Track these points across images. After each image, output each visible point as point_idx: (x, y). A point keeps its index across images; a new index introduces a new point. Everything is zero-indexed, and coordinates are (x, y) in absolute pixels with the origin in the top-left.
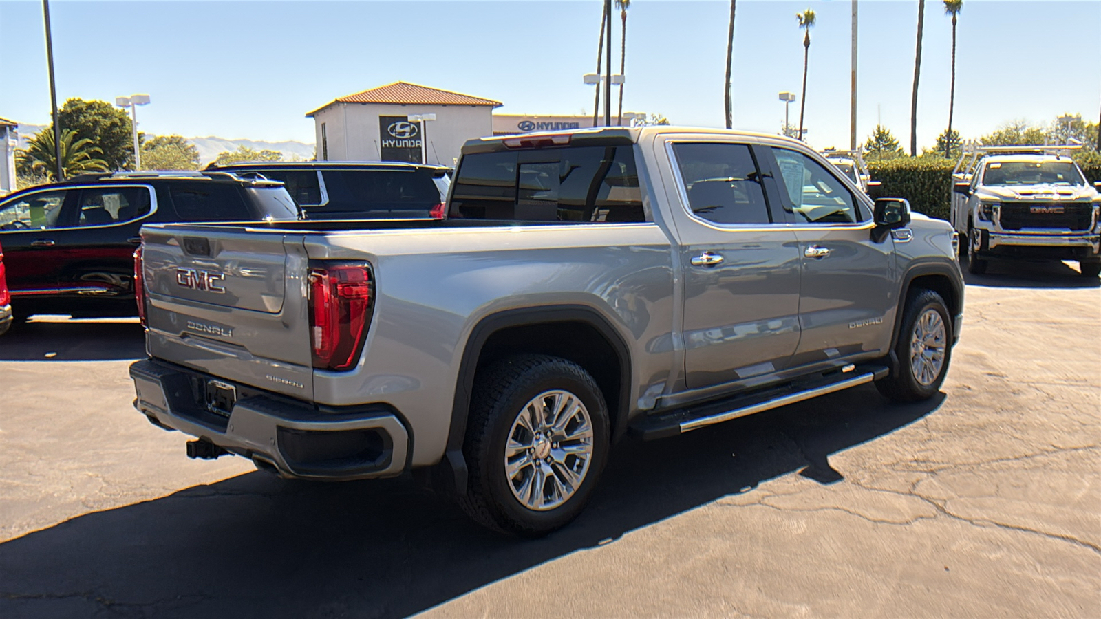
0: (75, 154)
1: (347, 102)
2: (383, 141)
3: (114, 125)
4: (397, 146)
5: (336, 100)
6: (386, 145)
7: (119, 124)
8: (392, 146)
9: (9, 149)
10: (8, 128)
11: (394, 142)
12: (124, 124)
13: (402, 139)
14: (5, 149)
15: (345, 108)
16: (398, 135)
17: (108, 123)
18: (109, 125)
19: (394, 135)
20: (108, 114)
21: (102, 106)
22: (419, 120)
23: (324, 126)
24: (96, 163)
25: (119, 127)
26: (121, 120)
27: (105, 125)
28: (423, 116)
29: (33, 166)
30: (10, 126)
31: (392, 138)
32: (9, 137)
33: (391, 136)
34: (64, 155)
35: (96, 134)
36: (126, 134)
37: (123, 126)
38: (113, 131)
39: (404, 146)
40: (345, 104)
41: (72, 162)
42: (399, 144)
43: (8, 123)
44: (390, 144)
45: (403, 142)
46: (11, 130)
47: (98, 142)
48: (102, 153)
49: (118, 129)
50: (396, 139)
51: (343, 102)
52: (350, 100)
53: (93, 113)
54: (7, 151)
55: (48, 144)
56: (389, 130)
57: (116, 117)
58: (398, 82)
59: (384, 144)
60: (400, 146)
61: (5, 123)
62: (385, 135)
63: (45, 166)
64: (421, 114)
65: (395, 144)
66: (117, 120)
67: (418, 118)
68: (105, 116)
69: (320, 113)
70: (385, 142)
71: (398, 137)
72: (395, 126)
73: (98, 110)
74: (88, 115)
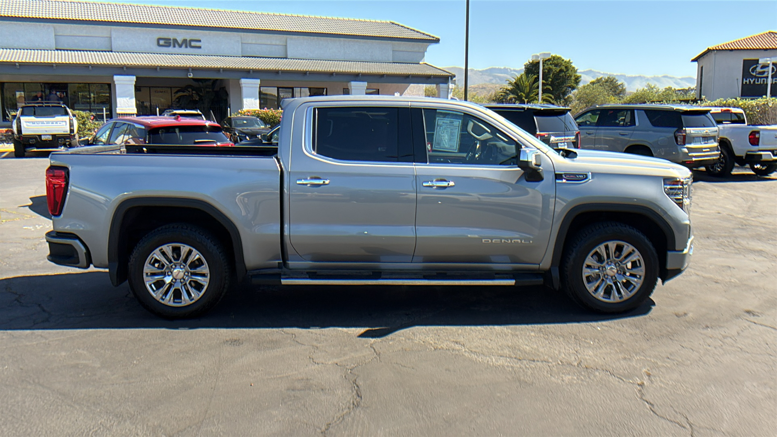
0: (534, 91)
1: (717, 50)
2: (744, 79)
3: (561, 71)
4: (756, 83)
5: (708, 49)
6: (746, 83)
7: (565, 70)
8: (752, 83)
9: (450, 91)
10: (450, 78)
11: (754, 79)
12: (568, 70)
13: (761, 78)
14: (447, 90)
15: (715, 54)
16: (758, 74)
17: (558, 69)
18: (558, 71)
19: (754, 74)
20: (558, 64)
21: (556, 58)
22: (769, 62)
23: (702, 68)
24: (547, 96)
25: (565, 72)
26: (566, 67)
27: (555, 71)
28: (772, 58)
29: (508, 98)
30: (451, 76)
31: (753, 77)
32: (450, 83)
33: (753, 75)
34: (528, 91)
35: (549, 77)
36: (568, 77)
37: (567, 71)
38: (560, 75)
39: (762, 83)
40: (715, 51)
41: (532, 95)
42: (758, 81)
43: (450, 75)
44: (750, 82)
45: (762, 79)
46: (452, 79)
47: (549, 83)
48: (551, 89)
49: (563, 73)
50: (755, 77)
51: (713, 50)
52: (720, 48)
53: (549, 63)
54: (448, 92)
55: (519, 84)
56: (750, 70)
57: (563, 66)
58: (768, 32)
59: (745, 81)
60: (759, 83)
61: (448, 74)
62: (746, 74)
63: (515, 98)
64: (770, 58)
65: (754, 81)
66: (563, 68)
67: (767, 61)
68: (556, 65)
69: (700, 59)
70: (746, 80)
71: (757, 75)
72: (757, 67)
73: (553, 61)
74: (546, 65)
